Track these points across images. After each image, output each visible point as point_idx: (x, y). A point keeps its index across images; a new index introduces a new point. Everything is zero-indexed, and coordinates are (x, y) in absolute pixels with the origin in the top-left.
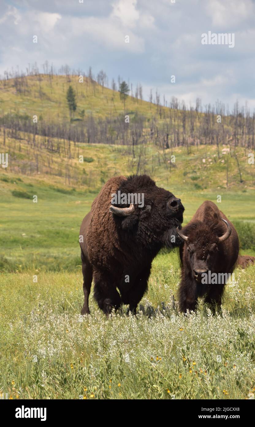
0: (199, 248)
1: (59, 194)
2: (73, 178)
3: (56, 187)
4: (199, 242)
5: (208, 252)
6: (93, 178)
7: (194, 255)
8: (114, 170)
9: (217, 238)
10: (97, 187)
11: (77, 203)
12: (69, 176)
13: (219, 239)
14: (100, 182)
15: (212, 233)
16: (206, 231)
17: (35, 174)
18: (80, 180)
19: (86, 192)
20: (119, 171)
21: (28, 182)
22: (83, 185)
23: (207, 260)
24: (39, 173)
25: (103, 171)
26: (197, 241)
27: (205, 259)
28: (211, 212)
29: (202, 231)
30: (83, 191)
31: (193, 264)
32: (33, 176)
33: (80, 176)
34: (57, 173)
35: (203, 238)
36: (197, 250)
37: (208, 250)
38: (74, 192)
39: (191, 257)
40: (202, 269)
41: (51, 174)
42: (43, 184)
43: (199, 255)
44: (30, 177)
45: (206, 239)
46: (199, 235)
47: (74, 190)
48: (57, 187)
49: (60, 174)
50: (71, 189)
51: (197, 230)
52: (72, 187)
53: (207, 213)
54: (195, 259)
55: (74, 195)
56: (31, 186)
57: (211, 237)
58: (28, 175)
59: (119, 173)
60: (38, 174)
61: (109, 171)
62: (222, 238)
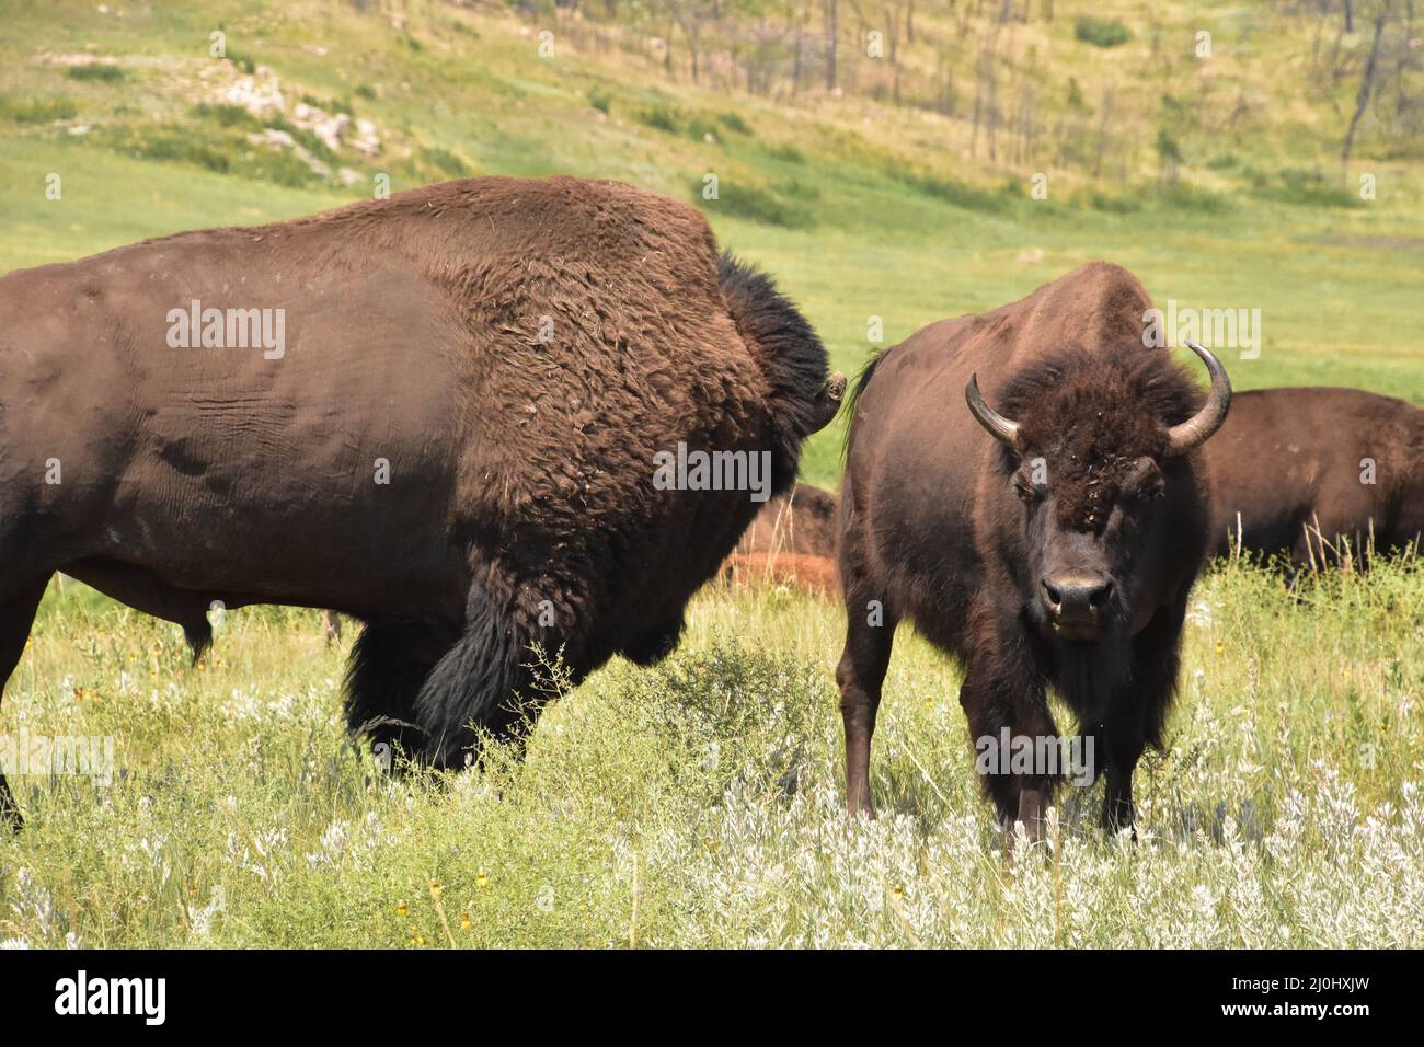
0: (1072, 477)
1: (934, 207)
2: (1010, 125)
3: (918, 172)
4: (1071, 445)
5: (1112, 496)
6: (1117, 129)
7: (1046, 511)
8: (1236, 90)
9: (1159, 429)
10: (1135, 179)
11: (1023, 256)
12: (991, 117)
13: (1167, 438)
14: (1151, 154)
15: (1139, 405)
16: (1108, 397)
17: (818, 100)
18: (1044, 138)
19: (1074, 204)
20: (1260, 98)
21: (776, 136)
22: (1064, 167)
23: (1106, 534)
24: (838, 92)
25: (1176, 95)
26: (1062, 440)
27: (1098, 529)
28: (1135, 313)
29: (1088, 395)
30: (1063, 195)
31: (1040, 554)
32: (805, 107)
33: (1051, 119)
34: (930, 95)
35: (1090, 427)
36: (1062, 484)
37: (1115, 489)
38: (1014, 201)
39: (1030, 517)
40: (1083, 573)
41: (898, 101)
42: (855, 150)
43: (1068, 509)
44: (790, 113)
45: (1103, 434)
46: (1069, 413)
47: (1015, 188)
48: (928, 168)
49: (946, 104)
50: (1000, 182)
51: (1067, 391)
52: (1007, 174)
53: (1117, 317)
54: (1050, 530)
55: (1013, 217)
56: (791, 156)
57: (1133, 425)
58: (779, 97)
59: (1261, 107)
60: (835, 100)
61: (1210, 97)
62: (1182, 433)
